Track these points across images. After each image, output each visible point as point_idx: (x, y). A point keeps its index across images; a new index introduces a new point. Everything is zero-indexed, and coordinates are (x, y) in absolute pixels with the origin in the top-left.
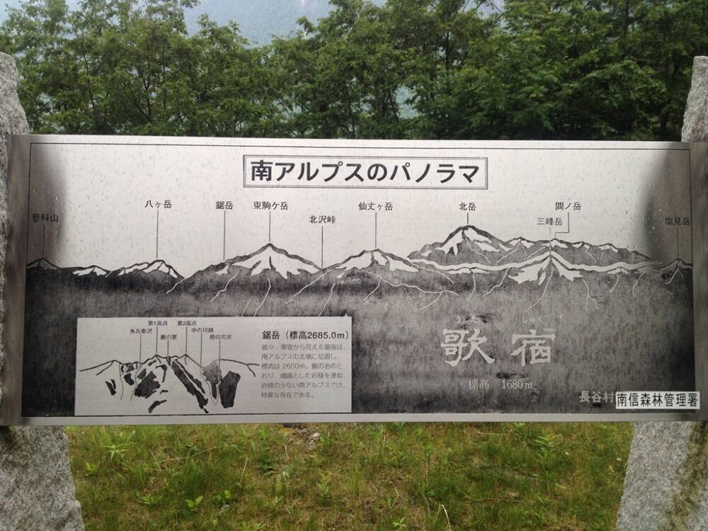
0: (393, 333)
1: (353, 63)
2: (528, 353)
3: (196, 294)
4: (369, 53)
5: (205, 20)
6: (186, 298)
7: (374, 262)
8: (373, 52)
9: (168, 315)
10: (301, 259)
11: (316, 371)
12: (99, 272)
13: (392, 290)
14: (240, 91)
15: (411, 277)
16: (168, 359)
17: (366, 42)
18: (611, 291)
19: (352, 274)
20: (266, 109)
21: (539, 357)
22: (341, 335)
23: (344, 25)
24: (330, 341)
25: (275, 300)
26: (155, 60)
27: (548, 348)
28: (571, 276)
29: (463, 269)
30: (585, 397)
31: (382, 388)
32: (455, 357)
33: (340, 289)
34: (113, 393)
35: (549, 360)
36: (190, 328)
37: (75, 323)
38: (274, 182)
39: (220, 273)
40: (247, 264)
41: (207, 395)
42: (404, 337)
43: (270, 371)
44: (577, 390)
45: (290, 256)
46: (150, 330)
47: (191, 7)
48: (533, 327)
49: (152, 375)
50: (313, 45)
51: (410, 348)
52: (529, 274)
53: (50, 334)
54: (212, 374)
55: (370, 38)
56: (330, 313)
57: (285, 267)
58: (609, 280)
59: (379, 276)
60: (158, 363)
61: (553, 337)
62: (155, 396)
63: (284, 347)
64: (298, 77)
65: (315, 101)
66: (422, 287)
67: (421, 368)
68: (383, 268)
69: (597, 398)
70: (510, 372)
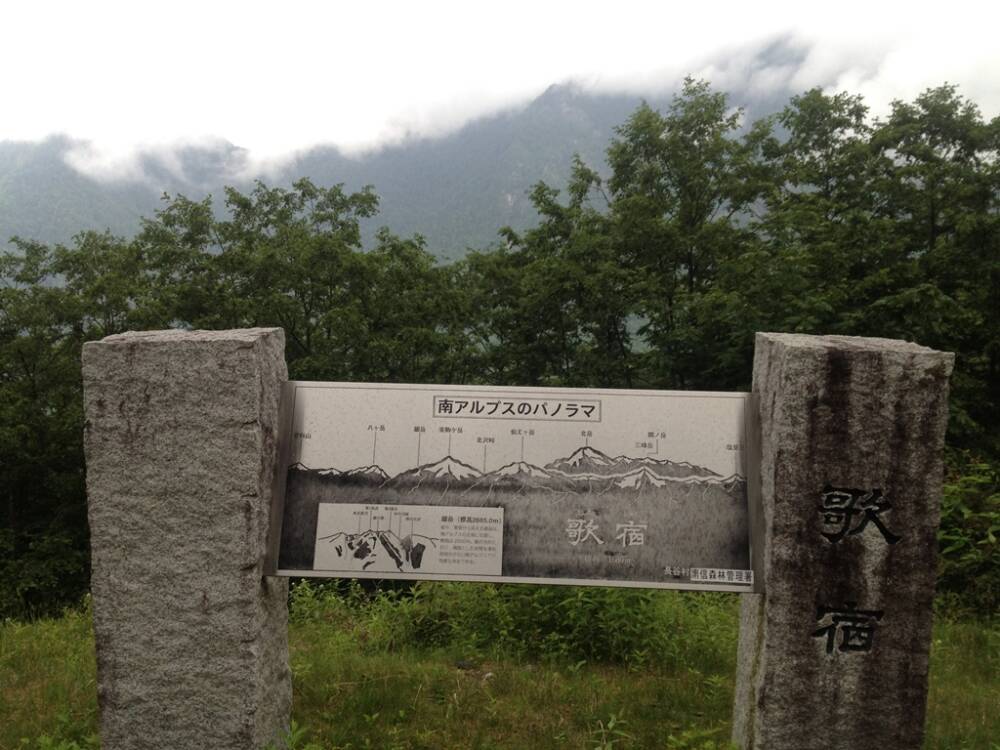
0: (532, 521)
1: (567, 285)
2: (627, 538)
3: (398, 489)
4: (588, 273)
5: (385, 234)
6: (391, 492)
7: (520, 470)
8: (594, 271)
9: (379, 503)
10: (470, 467)
11: (477, 545)
12: (335, 473)
13: (532, 490)
14: (424, 317)
15: (546, 482)
16: (378, 533)
17: (584, 259)
18: (688, 495)
19: (505, 478)
20: (454, 340)
21: (635, 541)
22: (496, 521)
23: (558, 238)
24: (487, 525)
25: (452, 495)
26: (319, 280)
27: (642, 535)
28: (659, 484)
29: (583, 477)
30: (668, 570)
31: (523, 559)
32: (576, 539)
33: (496, 489)
34: (340, 555)
35: (642, 543)
36: (393, 512)
37: (317, 506)
38: (454, 414)
39: (415, 475)
40: (433, 469)
41: (403, 559)
42: (541, 523)
43: (445, 544)
44: (662, 565)
45: (463, 465)
46: (367, 513)
47: (368, 216)
48: (631, 519)
49: (366, 544)
50: (518, 261)
51: (544, 531)
52: (629, 482)
53: (300, 514)
54: (406, 544)
55: (589, 254)
56: (489, 504)
57: (459, 472)
58: (686, 487)
59: (523, 480)
60: (370, 536)
61: (645, 527)
62: (368, 558)
63: (456, 527)
64: (498, 299)
65: (518, 330)
66: (554, 489)
67: (551, 546)
68: (526, 474)
69: (677, 572)
70: (615, 551)
